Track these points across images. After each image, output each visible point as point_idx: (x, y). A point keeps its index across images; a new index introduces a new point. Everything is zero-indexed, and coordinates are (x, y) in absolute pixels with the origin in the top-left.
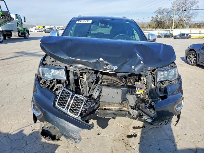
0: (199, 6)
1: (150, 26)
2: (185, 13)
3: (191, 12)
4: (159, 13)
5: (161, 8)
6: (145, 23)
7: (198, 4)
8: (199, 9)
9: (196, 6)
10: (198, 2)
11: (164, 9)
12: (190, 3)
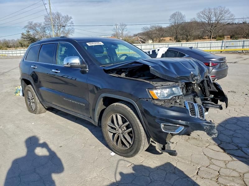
0: (73, 22)
1: (21, 44)
2: (61, 29)
3: (67, 28)
4: (31, 28)
5: (32, 22)
6: (9, 41)
7: (71, 20)
8: (74, 25)
9: (70, 22)
10: (71, 18)
11: (36, 24)
12: (63, 19)
